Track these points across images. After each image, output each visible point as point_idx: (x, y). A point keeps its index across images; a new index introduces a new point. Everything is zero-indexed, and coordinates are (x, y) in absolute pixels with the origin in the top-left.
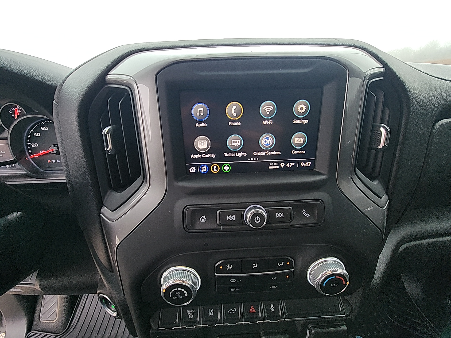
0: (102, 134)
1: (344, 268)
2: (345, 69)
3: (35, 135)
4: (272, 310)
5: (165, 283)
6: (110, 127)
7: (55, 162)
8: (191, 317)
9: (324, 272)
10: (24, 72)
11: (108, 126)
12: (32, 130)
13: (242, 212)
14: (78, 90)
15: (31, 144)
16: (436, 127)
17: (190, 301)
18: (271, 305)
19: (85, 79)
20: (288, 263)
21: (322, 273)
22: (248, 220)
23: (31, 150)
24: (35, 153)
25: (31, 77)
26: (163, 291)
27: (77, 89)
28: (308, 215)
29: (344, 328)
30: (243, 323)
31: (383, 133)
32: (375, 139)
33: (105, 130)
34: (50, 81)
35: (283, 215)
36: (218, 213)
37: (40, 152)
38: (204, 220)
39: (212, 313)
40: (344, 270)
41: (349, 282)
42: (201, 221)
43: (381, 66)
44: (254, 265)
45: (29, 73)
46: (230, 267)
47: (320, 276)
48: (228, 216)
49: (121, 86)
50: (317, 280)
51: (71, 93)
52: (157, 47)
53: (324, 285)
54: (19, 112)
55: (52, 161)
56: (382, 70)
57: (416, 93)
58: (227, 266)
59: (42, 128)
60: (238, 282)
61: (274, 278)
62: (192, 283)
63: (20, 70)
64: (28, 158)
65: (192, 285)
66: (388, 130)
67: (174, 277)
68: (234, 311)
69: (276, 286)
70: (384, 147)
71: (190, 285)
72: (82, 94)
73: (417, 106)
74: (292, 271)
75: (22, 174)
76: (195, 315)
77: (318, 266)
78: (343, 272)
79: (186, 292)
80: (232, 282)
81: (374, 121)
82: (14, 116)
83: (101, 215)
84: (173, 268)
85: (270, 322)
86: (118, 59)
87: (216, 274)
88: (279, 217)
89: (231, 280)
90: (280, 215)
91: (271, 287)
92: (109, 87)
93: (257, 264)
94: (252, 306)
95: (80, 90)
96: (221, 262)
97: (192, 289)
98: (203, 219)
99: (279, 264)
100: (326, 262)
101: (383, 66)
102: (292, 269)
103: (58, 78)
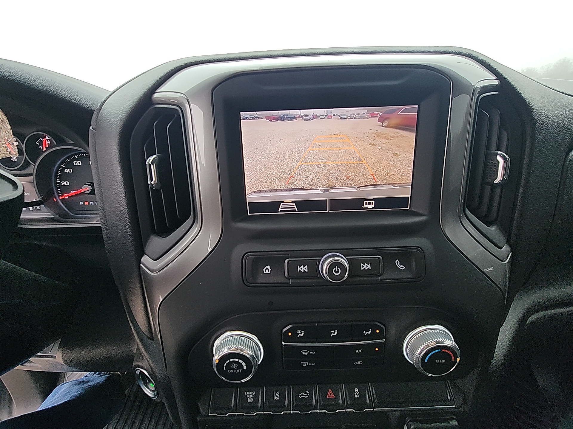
0: (146, 164)
1: (453, 340)
2: (448, 80)
3: (66, 171)
4: (357, 396)
5: (219, 352)
6: (155, 156)
7: (88, 204)
8: (250, 401)
9: (426, 344)
10: (57, 92)
11: (153, 155)
12: (63, 165)
13: (317, 261)
14: (120, 112)
15: (61, 182)
16: (570, 157)
17: (250, 376)
18: (355, 390)
19: (128, 99)
20: (378, 331)
21: (424, 345)
22: (324, 272)
23: (60, 190)
24: (65, 194)
25: (64, 98)
26: (216, 362)
27: (118, 111)
28: (402, 267)
29: (455, 423)
30: (319, 411)
31: (501, 163)
32: (491, 171)
33: (150, 160)
34: (87, 103)
35: (369, 266)
36: (287, 262)
37: (71, 192)
38: (269, 271)
39: (277, 396)
40: (453, 342)
41: (460, 357)
42: (265, 272)
43: (495, 77)
44: (333, 331)
45: (62, 94)
46: (301, 334)
47: (420, 348)
48: (299, 267)
49: (170, 105)
50: (417, 355)
51: (111, 116)
52: (214, 59)
53: (426, 361)
54: (48, 143)
55: (84, 203)
56: (496, 82)
57: (542, 113)
58: (298, 332)
59: (75, 162)
60: (312, 354)
61: (358, 351)
62: (252, 353)
63: (52, 90)
64: (56, 199)
65: (253, 355)
66: (507, 159)
67: (230, 344)
68: (307, 395)
69: (362, 362)
70: (502, 181)
71: (250, 356)
72: (123, 116)
73: (544, 128)
74: (383, 342)
75: (49, 218)
76: (256, 398)
77: (418, 336)
78: (452, 345)
79: (245, 365)
80: (304, 354)
81: (488, 147)
82: (42, 148)
83: (141, 265)
84: (228, 333)
85: (354, 411)
86: (168, 74)
87: (283, 343)
88: (365, 268)
89: (303, 352)
90: (366, 266)
91: (354, 363)
92: (156, 107)
93: (336, 331)
94: (330, 390)
95: (121, 111)
96: (289, 327)
97: (253, 360)
98: (267, 270)
99: (366, 332)
100: (427, 331)
101: (497, 78)
102: (383, 339)
103: (96, 100)
